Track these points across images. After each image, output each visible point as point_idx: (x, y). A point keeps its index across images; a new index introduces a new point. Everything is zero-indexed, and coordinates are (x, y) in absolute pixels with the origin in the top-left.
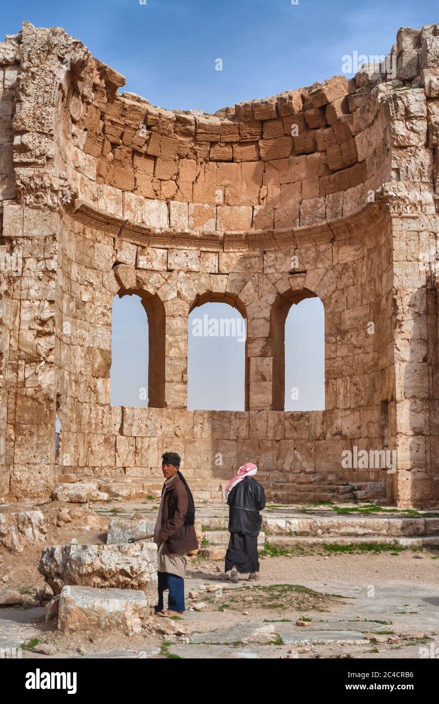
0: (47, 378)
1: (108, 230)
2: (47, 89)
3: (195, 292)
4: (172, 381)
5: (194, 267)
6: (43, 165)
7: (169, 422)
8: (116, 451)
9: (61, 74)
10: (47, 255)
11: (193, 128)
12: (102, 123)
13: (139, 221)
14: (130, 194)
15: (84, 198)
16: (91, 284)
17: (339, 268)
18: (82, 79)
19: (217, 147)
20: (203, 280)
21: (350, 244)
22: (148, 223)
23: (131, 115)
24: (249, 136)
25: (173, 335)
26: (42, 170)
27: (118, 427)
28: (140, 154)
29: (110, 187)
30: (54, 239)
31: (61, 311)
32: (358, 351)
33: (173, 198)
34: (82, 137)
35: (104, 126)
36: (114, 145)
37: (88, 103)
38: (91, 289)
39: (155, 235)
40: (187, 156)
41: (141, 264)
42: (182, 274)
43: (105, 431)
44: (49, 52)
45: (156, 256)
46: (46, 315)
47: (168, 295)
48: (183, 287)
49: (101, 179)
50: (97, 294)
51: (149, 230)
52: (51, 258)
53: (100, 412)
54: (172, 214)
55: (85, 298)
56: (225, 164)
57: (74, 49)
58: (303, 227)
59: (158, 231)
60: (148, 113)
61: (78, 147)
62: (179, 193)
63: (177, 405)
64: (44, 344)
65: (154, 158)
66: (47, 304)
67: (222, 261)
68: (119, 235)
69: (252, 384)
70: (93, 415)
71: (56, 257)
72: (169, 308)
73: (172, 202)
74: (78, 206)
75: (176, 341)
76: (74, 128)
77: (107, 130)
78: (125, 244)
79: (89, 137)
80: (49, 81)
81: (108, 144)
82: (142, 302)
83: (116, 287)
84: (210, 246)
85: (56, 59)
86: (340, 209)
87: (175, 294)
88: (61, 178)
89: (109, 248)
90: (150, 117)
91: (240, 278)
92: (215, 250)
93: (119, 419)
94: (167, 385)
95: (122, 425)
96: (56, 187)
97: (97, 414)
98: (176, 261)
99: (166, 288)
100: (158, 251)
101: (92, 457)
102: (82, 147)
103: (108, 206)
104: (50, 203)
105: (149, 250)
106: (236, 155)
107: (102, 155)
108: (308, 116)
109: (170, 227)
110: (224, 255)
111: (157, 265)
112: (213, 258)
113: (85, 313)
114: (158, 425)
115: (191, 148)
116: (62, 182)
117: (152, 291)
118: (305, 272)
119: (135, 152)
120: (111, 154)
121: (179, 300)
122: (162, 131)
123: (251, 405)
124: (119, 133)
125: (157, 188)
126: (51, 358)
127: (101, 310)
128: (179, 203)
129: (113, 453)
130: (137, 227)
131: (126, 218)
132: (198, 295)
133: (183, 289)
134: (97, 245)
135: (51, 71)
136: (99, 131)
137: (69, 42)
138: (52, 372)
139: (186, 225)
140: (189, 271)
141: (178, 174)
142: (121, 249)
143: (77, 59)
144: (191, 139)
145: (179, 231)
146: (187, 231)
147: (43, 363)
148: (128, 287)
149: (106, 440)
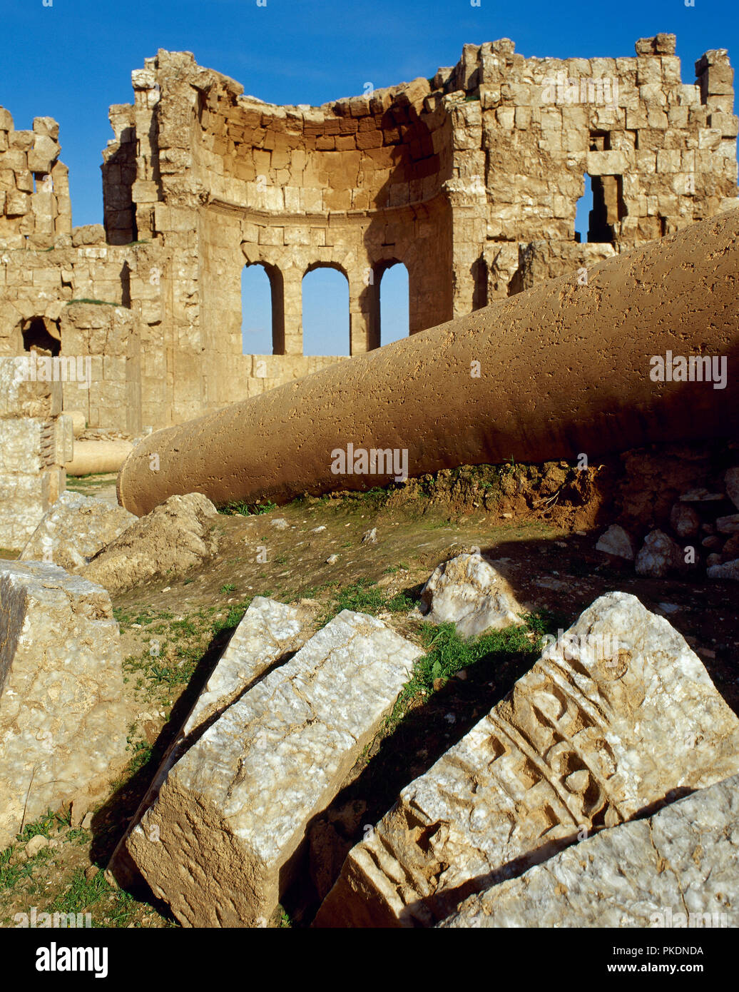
0: (195, 338)
1: (235, 216)
2: (183, 112)
3: (307, 262)
4: (291, 334)
5: (306, 242)
6: (183, 174)
7: (289, 366)
8: (248, 389)
9: (193, 99)
10: (190, 245)
11: (301, 123)
12: (226, 127)
13: (260, 206)
14: (252, 183)
15: (216, 193)
16: (224, 260)
17: (420, 242)
18: (209, 99)
19: (322, 138)
20: (313, 252)
21: (428, 223)
22: (267, 208)
23: (250, 117)
24: (347, 129)
25: (290, 297)
26: (183, 178)
27: (249, 371)
28: (259, 149)
29: (235, 179)
30: (195, 232)
31: (202, 285)
32: (432, 308)
33: (287, 184)
34: (211, 141)
35: (228, 129)
36: (237, 144)
37: (215, 113)
38: (223, 264)
39: (273, 217)
40: (298, 148)
41: (262, 241)
42: (296, 247)
43: (240, 374)
44: (182, 80)
45: (274, 235)
46: (191, 291)
47: (285, 266)
48: (297, 258)
49: (227, 173)
50: (229, 268)
51: (268, 213)
52: (194, 247)
53: (235, 360)
54: (286, 197)
55: (220, 272)
56: (329, 153)
57: (201, 77)
58: (391, 208)
59: (275, 213)
60: (263, 115)
61: (208, 149)
62: (292, 180)
63: (296, 352)
64: (192, 311)
65: (270, 151)
66: (192, 282)
67: (328, 236)
68: (245, 218)
69: (353, 335)
70: (230, 363)
71: (197, 246)
72: (286, 276)
73: (286, 188)
74: (211, 200)
75: (293, 302)
76: (205, 135)
77: (231, 132)
78: (249, 226)
79: (217, 139)
80: (184, 105)
81: (232, 144)
82: (265, 269)
83: (244, 261)
84: (319, 224)
85: (188, 86)
86: (420, 192)
87: (291, 264)
88: (197, 184)
89: (237, 230)
90: (265, 118)
91: (343, 249)
92: (322, 226)
93: (249, 365)
94: (286, 337)
95: (252, 369)
96: (194, 192)
97: (233, 362)
98: (291, 236)
99: (283, 259)
100: (276, 229)
101: (230, 395)
102: (211, 149)
103: (234, 197)
104: (190, 204)
105: (268, 229)
106: (337, 146)
107: (228, 152)
108: (396, 113)
109: (285, 208)
110: (330, 230)
111: (275, 241)
112: (321, 234)
113: (219, 284)
114: (280, 369)
115: (300, 141)
116: (198, 187)
117: (272, 263)
118: (394, 244)
119: (254, 148)
120: (235, 151)
121: (295, 269)
122: (276, 129)
123: (353, 351)
124: (240, 134)
125: (273, 176)
126: (197, 323)
127: (232, 280)
128: (292, 188)
129: (246, 391)
130: (258, 211)
131: (249, 205)
132: (309, 264)
133: (297, 259)
134: (227, 228)
135: (185, 98)
136: (224, 133)
137: (198, 72)
138: (197, 334)
139: (298, 206)
140: (302, 245)
141: (290, 163)
142: (247, 230)
143: (205, 85)
144: (300, 133)
145: (292, 212)
146: (299, 212)
147: (191, 327)
148: (252, 261)
149: (241, 382)
